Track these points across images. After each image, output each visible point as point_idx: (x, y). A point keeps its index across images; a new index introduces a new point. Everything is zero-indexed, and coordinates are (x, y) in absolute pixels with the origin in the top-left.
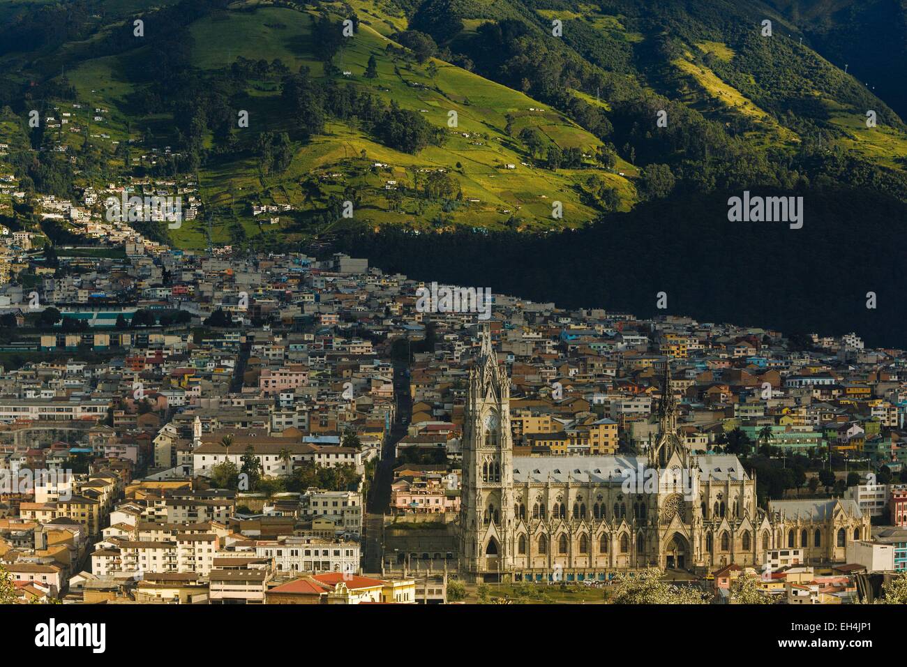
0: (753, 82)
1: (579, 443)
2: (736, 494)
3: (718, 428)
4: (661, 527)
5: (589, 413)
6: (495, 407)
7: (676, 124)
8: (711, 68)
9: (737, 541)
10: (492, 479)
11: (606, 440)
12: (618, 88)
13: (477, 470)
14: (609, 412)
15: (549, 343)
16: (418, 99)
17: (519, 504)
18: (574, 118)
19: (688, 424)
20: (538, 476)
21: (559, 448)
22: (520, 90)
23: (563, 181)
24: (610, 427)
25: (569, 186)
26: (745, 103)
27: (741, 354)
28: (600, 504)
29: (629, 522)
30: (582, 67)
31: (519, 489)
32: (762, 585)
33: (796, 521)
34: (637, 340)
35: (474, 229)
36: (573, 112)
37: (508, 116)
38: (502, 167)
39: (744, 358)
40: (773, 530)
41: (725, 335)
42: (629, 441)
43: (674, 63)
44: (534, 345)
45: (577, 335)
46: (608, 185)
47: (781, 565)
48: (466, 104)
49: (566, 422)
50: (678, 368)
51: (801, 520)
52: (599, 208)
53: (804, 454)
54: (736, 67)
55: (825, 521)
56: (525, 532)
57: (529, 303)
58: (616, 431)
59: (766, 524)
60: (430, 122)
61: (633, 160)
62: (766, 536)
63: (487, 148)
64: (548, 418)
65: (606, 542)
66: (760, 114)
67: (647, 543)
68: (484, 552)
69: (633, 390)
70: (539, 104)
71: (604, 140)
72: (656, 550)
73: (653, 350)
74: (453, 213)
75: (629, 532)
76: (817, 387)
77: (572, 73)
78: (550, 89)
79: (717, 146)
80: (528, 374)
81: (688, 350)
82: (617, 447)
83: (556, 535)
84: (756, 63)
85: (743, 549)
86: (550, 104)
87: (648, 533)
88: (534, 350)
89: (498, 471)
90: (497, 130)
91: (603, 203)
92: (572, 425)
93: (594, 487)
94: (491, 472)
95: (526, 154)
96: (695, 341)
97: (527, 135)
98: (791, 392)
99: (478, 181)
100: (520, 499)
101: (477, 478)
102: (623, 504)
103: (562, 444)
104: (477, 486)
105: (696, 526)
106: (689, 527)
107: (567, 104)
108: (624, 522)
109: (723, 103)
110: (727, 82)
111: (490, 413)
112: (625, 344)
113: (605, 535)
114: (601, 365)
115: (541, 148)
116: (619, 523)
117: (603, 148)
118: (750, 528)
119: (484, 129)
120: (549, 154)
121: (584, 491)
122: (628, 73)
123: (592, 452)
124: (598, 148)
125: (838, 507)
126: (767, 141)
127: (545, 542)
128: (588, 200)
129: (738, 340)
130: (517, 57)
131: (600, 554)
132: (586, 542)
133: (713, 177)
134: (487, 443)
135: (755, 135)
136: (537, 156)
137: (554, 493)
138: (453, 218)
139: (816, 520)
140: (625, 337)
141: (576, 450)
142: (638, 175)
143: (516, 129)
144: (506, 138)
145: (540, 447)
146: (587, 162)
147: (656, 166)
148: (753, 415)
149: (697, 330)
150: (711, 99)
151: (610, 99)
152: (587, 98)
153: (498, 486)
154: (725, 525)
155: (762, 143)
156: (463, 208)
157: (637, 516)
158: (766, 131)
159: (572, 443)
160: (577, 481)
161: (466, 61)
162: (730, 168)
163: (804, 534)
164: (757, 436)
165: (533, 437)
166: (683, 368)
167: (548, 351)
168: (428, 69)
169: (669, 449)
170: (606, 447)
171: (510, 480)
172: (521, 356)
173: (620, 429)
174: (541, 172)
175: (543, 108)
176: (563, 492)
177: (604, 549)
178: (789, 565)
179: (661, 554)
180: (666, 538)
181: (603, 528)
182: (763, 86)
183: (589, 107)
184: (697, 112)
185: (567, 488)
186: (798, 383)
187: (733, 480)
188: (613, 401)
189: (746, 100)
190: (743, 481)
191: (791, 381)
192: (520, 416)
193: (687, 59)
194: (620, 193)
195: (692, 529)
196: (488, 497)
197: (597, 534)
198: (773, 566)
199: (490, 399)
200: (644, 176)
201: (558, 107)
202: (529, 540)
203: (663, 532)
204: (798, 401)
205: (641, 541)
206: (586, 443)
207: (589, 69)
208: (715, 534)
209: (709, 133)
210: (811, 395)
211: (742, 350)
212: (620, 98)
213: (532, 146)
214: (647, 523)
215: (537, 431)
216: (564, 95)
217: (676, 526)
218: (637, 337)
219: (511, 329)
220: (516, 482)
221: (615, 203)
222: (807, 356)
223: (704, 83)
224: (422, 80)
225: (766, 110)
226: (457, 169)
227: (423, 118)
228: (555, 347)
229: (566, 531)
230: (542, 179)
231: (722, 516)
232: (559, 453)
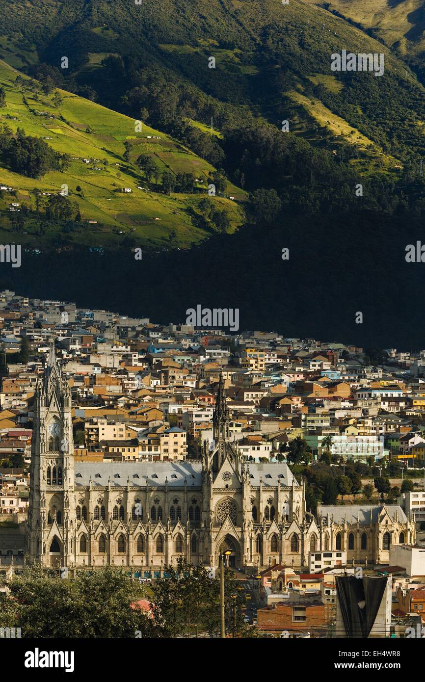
0: (360, 112)
1: (150, 450)
2: (285, 499)
3: (283, 437)
4: (213, 529)
5: (161, 422)
6: (58, 415)
7: (284, 151)
8: (321, 100)
9: (286, 544)
10: (55, 483)
11: (175, 447)
12: (231, 118)
13: (42, 473)
14: (181, 421)
15: (135, 356)
16: (44, 127)
17: (81, 506)
18: (189, 145)
19: (254, 433)
20: (99, 481)
21: (131, 454)
22: (140, 119)
23: (176, 205)
24: (179, 435)
25: (181, 209)
26: (352, 132)
27: (317, 368)
28: (157, 506)
29: (183, 524)
30: (197, 97)
31: (82, 492)
32: (301, 585)
33: (343, 525)
34: (219, 354)
35: (91, 249)
36: (188, 140)
37: (126, 143)
38: (119, 191)
39: (319, 372)
40: (321, 533)
41: (304, 350)
42: (198, 448)
43: (286, 94)
44: (120, 358)
45: (164, 349)
46: (219, 208)
47: (324, 567)
48: (88, 132)
49: (139, 429)
50: (254, 380)
51: (348, 524)
52: (209, 229)
53: (364, 462)
54: (344, 98)
55: (371, 525)
56: (86, 532)
57: (124, 318)
58: (185, 439)
59: (313, 527)
60: (53, 148)
61: (243, 184)
62: (314, 538)
63: (105, 173)
64: (123, 426)
65: (162, 542)
66: (366, 141)
67: (201, 544)
68: (48, 550)
69: (209, 400)
70: (156, 132)
71: (216, 166)
72: (208, 551)
73: (233, 363)
74: (71, 234)
75: (183, 534)
76: (384, 399)
77: (188, 103)
78: (167, 118)
79: (322, 172)
80: (110, 385)
81: (266, 364)
82: (186, 453)
83: (115, 535)
84: (364, 95)
85: (292, 551)
86: (167, 133)
87: (202, 534)
88: (120, 362)
89: (61, 475)
90: (117, 157)
91: (213, 225)
92: (146, 432)
93: (151, 491)
94: (54, 476)
95: (142, 178)
96: (274, 355)
97: (143, 161)
98: (360, 404)
99: (96, 204)
100: (82, 501)
101: (41, 481)
102: (179, 507)
103: (134, 450)
104: (41, 489)
105: (246, 529)
106: (240, 529)
107: (183, 132)
108: (178, 524)
109: (331, 132)
110: (335, 112)
111: (54, 421)
112: (207, 357)
113: (161, 536)
114: (182, 377)
115: (156, 173)
116: (174, 525)
117: (214, 173)
118: (298, 531)
119: (103, 155)
120: (164, 179)
121: (142, 495)
122: (242, 103)
123: (162, 459)
124: (210, 173)
125: (383, 512)
126: (371, 168)
127: (104, 542)
128: (199, 222)
129: (315, 354)
130: (137, 88)
131: (156, 553)
132: (143, 542)
133: (318, 202)
134: (51, 448)
135: (360, 162)
136: (153, 181)
137: (114, 497)
138: (71, 238)
139: (362, 524)
140: (207, 351)
141: (147, 456)
142: (247, 199)
143: (134, 155)
144: (124, 163)
145: (113, 453)
146: (199, 186)
147: (264, 190)
148: (319, 424)
149: (279, 345)
150: (320, 128)
151: (223, 128)
152: (202, 127)
153: (61, 489)
154: (274, 529)
155: (366, 170)
156: (81, 229)
157: (191, 518)
158: (371, 158)
159: (144, 450)
160: (135, 485)
161: (90, 91)
162: (334, 192)
163: (351, 537)
164: (320, 445)
165: (107, 443)
166: (259, 380)
167: (134, 363)
168: (53, 100)
169: (223, 456)
170: (176, 454)
171: (72, 483)
172: (108, 368)
173: (190, 438)
174: (155, 196)
175: (160, 135)
176: (122, 495)
177: (161, 548)
178: (332, 566)
179: (213, 554)
180: (218, 540)
181: (159, 529)
182: (370, 117)
183: (203, 135)
184: (305, 141)
185: (126, 491)
186: (367, 396)
187: (283, 485)
188: (186, 411)
189: (353, 129)
190: (292, 487)
191: (360, 393)
192: (96, 424)
193: (298, 91)
194: (230, 216)
195: (243, 532)
196: (51, 499)
197: (154, 534)
198: (317, 567)
199: (54, 408)
200: (252, 200)
201: (174, 135)
202: (90, 539)
203: (215, 534)
204: (365, 412)
205: (194, 541)
206: (156, 450)
207: (205, 99)
208: (265, 537)
209: (315, 160)
210: (379, 406)
211: (317, 363)
212: (233, 127)
213: (148, 171)
214: (200, 525)
215: (113, 439)
216: (181, 123)
217: (228, 528)
218: (219, 351)
219: (102, 342)
220: (79, 485)
221: (224, 225)
222: (380, 370)
223: (314, 113)
224: (47, 109)
225: (371, 139)
226: (77, 193)
227: (47, 144)
228: (140, 360)
229: (124, 532)
230: (157, 202)
231: (272, 519)
232: (131, 459)
